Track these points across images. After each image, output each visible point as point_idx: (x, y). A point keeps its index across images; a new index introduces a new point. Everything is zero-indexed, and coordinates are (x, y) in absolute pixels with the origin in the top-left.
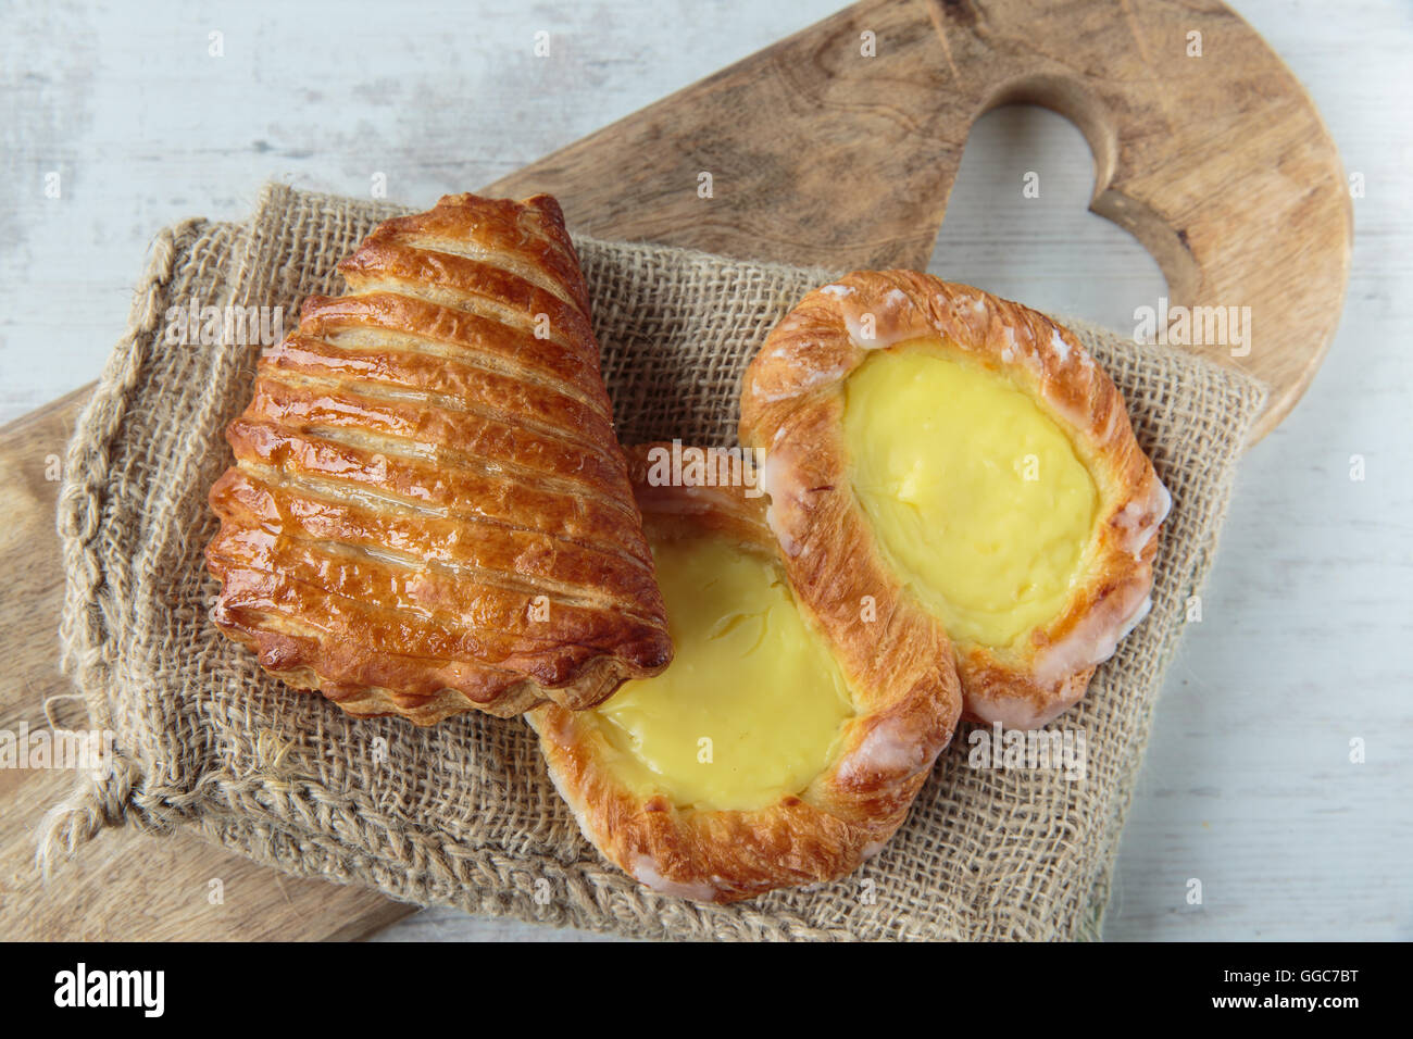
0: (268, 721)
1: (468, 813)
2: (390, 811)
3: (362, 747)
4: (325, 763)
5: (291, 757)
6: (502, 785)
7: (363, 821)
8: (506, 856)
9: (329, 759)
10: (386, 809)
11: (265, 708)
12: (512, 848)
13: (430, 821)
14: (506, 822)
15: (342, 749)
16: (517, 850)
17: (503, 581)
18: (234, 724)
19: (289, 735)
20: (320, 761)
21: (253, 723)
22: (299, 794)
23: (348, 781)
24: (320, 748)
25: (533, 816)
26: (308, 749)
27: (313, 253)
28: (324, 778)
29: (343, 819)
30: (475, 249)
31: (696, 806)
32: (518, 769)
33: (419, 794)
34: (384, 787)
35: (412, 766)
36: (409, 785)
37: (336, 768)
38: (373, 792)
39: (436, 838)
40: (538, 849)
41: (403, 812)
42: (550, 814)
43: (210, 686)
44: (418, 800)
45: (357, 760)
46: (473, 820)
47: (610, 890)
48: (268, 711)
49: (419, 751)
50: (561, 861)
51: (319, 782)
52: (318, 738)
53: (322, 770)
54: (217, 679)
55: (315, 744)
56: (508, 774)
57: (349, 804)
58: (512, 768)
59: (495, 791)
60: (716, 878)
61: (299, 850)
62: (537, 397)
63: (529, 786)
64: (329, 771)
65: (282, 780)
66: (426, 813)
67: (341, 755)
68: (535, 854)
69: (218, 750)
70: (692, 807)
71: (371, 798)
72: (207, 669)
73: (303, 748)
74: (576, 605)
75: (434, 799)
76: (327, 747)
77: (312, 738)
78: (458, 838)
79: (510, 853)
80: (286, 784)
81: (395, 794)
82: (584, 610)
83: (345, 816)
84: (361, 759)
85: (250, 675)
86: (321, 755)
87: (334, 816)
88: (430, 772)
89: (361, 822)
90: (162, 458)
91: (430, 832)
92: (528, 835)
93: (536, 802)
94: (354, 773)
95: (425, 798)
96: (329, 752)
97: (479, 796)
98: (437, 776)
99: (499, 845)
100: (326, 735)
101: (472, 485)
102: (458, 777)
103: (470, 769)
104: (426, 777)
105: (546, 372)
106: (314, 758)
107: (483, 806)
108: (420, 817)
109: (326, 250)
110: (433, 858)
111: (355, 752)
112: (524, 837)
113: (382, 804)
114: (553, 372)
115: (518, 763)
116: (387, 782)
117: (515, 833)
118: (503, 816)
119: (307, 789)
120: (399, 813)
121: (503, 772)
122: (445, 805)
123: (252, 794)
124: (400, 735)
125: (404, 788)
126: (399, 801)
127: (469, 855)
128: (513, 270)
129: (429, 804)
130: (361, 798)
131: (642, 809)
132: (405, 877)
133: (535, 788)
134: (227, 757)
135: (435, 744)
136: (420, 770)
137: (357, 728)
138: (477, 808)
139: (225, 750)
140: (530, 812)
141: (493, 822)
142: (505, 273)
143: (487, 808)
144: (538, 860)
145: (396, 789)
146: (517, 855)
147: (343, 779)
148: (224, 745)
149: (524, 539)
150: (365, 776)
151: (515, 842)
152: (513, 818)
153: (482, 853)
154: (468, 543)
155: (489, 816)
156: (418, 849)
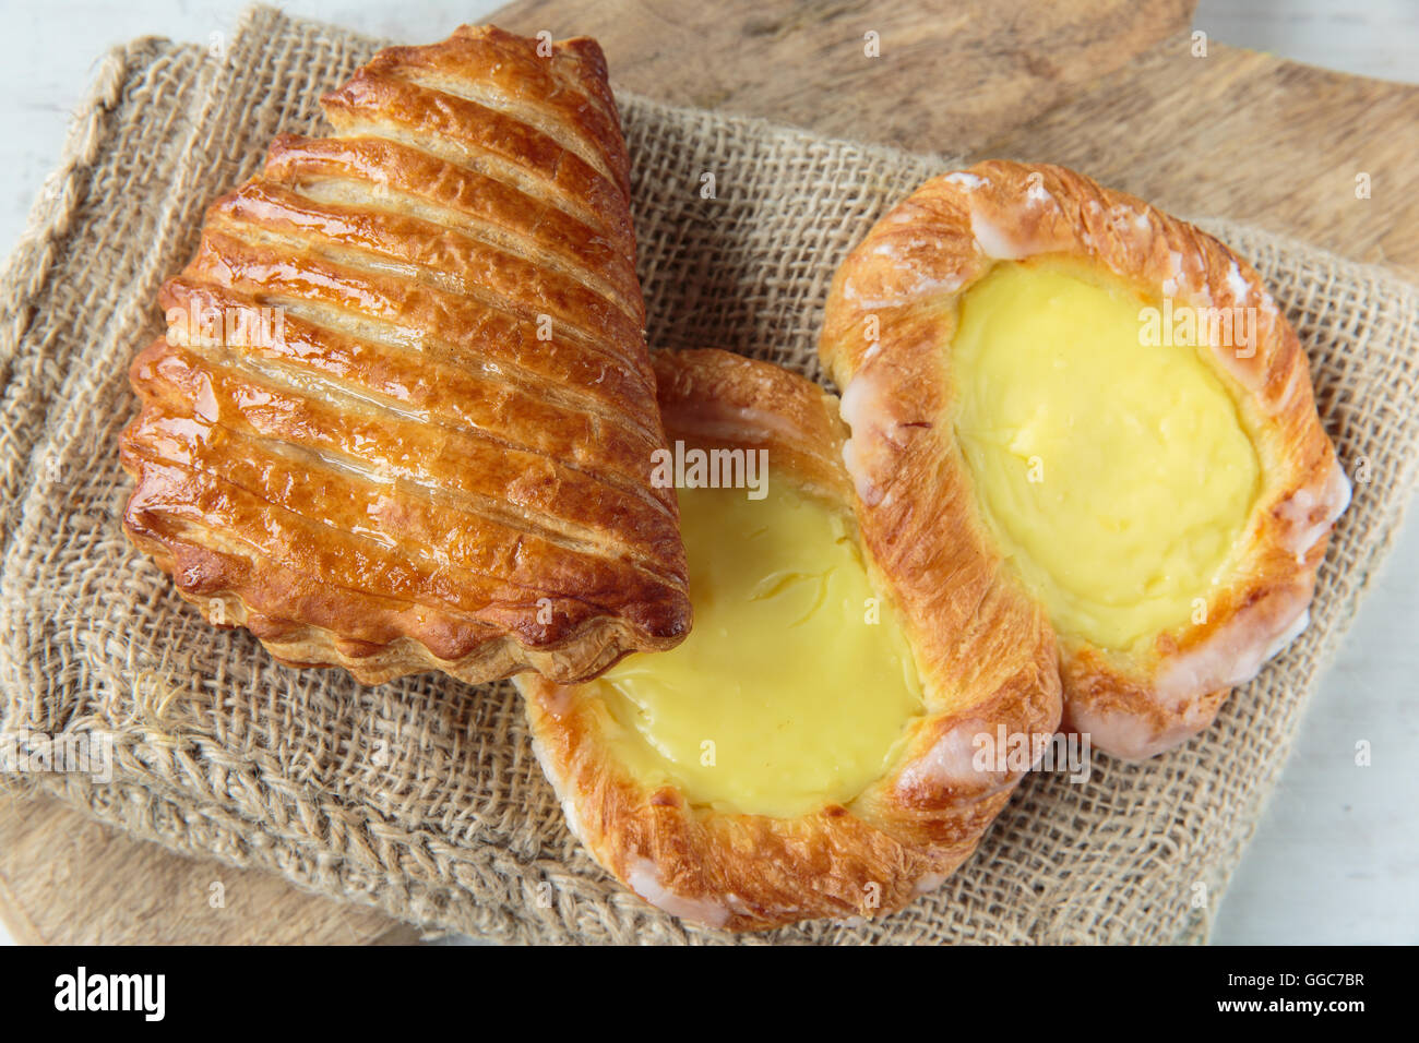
0: (154, 658)
1: (400, 784)
2: (302, 777)
3: (272, 697)
4: (222, 714)
5: (181, 704)
6: (447, 752)
7: (267, 788)
8: (448, 842)
9: (228, 710)
10: (296, 774)
11: (155, 643)
12: (455, 832)
13: (353, 791)
14: (448, 798)
15: (246, 698)
16: (461, 835)
17: (489, 510)
18: (113, 660)
19: (179, 677)
20: (216, 712)
21: (136, 660)
22: (188, 752)
23: (250, 738)
24: (218, 695)
25: (483, 793)
26: (202, 696)
27: (298, 89)
28: (220, 732)
29: (241, 785)
30: (496, 95)
31: (714, 806)
32: (470, 733)
33: (340, 757)
34: (294, 747)
35: (333, 723)
36: (327, 746)
37: (236, 720)
38: (282, 753)
39: (359, 813)
40: (487, 836)
41: (318, 778)
42: (505, 793)
43: (90, 611)
44: (338, 765)
45: (264, 712)
46: (405, 793)
47: (577, 899)
48: (159, 646)
49: (345, 706)
50: (516, 856)
51: (213, 737)
52: (216, 684)
53: (218, 722)
54: (101, 603)
55: (212, 691)
56: (457, 740)
57: (251, 767)
58: (463, 732)
59: (437, 758)
60: (732, 897)
61: (184, 822)
62: (555, 287)
63: (481, 757)
64: (226, 724)
65: (168, 733)
66: (348, 782)
67: (244, 704)
68: (483, 842)
69: (93, 691)
70: (709, 807)
71: (278, 759)
72: (90, 590)
73: (195, 695)
74: (578, 550)
75: (359, 765)
76: (227, 695)
77: (209, 683)
78: (387, 814)
79: (453, 838)
80: (171, 738)
81: (309, 755)
82: (587, 557)
83: (244, 780)
84: (269, 711)
85: (143, 600)
86: (218, 705)
87: (230, 780)
88: (356, 732)
89: (264, 789)
90: (92, 332)
91: (352, 805)
92: (475, 815)
93: (487, 776)
94: (258, 728)
95: (347, 762)
96: (229, 702)
97: (415, 764)
98: (364, 738)
99: (439, 828)
100: (227, 680)
101: (462, 386)
102: (392, 740)
103: (408, 729)
104: (350, 737)
105: (569, 258)
106: (208, 707)
107: (420, 776)
108: (340, 786)
109: (315, 88)
110: (355, 838)
111: (262, 702)
112: (470, 819)
113: (292, 769)
114: (577, 258)
115: (471, 729)
116: (300, 740)
117: (459, 812)
118: (444, 790)
119: (198, 746)
120: (312, 779)
121: (451, 737)
122: (371, 772)
123: (130, 747)
124: (324, 684)
125: (320, 749)
126: (313, 764)
127: (400, 837)
128: (540, 126)
129: (351, 771)
130: (266, 759)
131: (648, 801)
132: (315, 863)
133: (489, 760)
134: (104, 701)
135: (368, 698)
136: (344, 728)
137: (269, 674)
138: (413, 777)
139: (101, 692)
140: (479, 787)
141: (431, 797)
142: (529, 129)
143: (425, 779)
144: (487, 850)
145: (310, 750)
146: (461, 842)
147: (244, 736)
148: (101, 686)
149: (522, 460)
150: (271, 732)
151: (458, 824)
152: (457, 795)
153: (417, 834)
154: (451, 458)
155: (426, 789)
156: (336, 827)
